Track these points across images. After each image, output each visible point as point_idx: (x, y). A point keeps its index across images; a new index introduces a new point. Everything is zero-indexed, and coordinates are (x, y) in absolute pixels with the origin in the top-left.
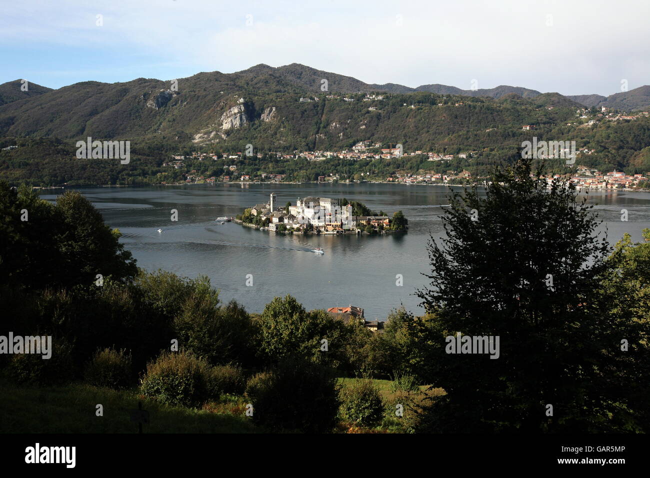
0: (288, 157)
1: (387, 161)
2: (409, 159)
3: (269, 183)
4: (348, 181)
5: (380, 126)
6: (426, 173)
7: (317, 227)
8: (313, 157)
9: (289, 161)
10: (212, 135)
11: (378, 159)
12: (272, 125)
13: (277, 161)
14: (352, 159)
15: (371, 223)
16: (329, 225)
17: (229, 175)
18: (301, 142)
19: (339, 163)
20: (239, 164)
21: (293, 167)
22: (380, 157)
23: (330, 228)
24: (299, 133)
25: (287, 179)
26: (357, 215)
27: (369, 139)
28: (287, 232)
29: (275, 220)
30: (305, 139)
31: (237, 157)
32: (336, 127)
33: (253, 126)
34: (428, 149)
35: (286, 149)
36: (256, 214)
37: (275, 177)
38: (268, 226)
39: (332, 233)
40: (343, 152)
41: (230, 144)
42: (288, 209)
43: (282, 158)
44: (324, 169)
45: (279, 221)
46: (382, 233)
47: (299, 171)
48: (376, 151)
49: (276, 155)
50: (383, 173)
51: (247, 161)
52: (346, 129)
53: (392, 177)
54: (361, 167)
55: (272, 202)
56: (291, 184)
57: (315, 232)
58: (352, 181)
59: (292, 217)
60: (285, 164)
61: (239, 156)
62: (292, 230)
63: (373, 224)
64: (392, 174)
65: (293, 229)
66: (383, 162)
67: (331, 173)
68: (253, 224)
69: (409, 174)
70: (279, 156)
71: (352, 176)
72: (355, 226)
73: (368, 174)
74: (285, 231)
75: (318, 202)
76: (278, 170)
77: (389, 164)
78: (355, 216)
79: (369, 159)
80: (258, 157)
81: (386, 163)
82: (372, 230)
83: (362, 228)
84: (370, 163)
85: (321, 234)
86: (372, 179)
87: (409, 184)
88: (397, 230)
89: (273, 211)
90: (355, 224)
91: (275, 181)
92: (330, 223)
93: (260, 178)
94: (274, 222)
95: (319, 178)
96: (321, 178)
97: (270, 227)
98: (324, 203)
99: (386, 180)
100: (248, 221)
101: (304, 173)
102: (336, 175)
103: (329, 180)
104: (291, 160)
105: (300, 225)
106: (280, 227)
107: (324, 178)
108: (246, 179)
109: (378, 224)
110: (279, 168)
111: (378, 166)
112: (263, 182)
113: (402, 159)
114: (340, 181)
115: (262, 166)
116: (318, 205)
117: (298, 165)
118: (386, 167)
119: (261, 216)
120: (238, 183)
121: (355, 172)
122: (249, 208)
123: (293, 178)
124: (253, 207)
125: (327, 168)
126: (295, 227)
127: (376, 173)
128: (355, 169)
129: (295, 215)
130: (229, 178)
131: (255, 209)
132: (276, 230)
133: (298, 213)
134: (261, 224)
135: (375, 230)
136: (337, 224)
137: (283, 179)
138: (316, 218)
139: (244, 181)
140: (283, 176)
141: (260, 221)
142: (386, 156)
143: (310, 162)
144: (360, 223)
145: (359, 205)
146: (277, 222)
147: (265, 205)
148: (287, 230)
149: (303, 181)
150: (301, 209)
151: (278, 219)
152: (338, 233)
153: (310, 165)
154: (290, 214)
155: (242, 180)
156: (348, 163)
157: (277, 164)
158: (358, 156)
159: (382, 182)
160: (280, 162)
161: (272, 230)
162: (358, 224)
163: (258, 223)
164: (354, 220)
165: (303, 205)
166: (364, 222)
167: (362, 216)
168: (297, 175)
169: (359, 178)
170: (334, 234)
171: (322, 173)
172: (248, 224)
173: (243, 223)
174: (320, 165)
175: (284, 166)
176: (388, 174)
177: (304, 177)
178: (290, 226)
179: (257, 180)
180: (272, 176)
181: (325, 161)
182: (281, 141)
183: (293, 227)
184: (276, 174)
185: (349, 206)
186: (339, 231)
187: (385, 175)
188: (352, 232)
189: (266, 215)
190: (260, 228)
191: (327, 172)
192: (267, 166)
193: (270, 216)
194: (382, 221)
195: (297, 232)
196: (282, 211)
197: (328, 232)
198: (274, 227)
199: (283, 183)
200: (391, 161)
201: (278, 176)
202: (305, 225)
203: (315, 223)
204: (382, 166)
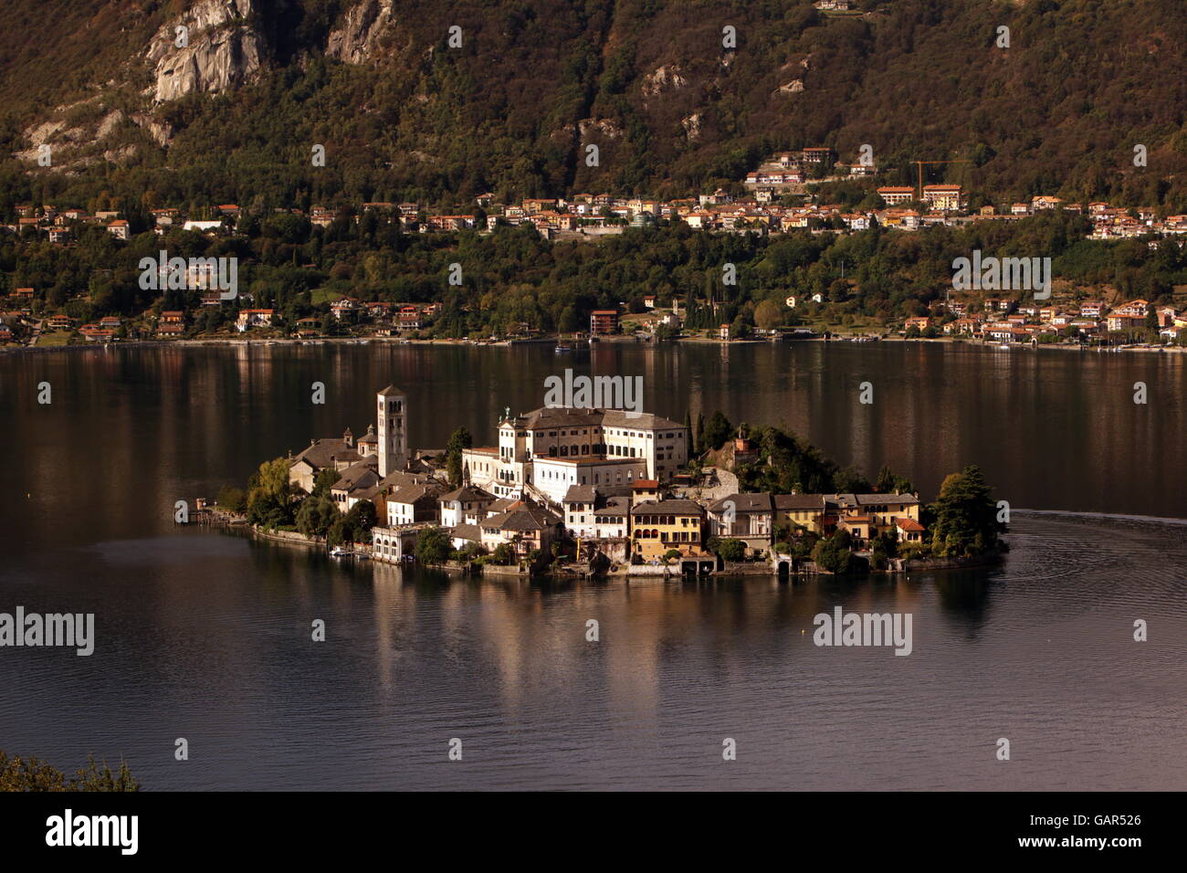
0: (452, 223)
1: (902, 245)
2: (1005, 232)
3: (364, 341)
4: (724, 332)
5: (867, 82)
6: (1081, 298)
7: (591, 545)
8: (566, 225)
10: (107, 127)
11: (864, 232)
12: (376, 78)
13: (402, 244)
14: (743, 232)
15: (841, 524)
16: (646, 534)
17: (181, 308)
18: (508, 154)
19: (683, 248)
20: (230, 256)
22: (873, 222)
23: (652, 548)
24: (500, 113)
25: (445, 324)
26: (777, 491)
27: (820, 140)
28: (452, 566)
29: (400, 512)
30: (528, 140)
31: (217, 224)
32: (667, 87)
33: (289, 85)
34: (1087, 188)
35: (440, 187)
36: (309, 486)
37: (389, 317)
38: (368, 541)
39: (660, 570)
40: (703, 199)
41: (186, 167)
42: (458, 460)
43: (422, 230)
44: (615, 275)
45: (419, 517)
46: (889, 571)
47: (500, 285)
48: (854, 197)
49: (396, 214)
50: (886, 295)
51: (263, 244)
52: (717, 97)
53: (924, 313)
54: (784, 267)
55: (382, 430)
56: (467, 346)
57: (584, 568)
58: (742, 334)
59: (477, 500)
60: (438, 253)
61: (230, 221)
62: (478, 559)
63: (850, 528)
64: (928, 301)
65: (482, 551)
66: (884, 248)
67: (648, 294)
68: (296, 531)
69: (1001, 299)
70: (407, 219)
71: (743, 309)
72: (767, 539)
73: (819, 300)
74: (445, 563)
75: (596, 427)
76: (405, 284)
77: (911, 256)
78: (768, 493)
79: (821, 232)
80: (315, 222)
81: (900, 249)
82: (843, 559)
83: (799, 546)
84: (825, 248)
85: (609, 577)
86: (836, 324)
87: (1004, 347)
88: (957, 555)
89: (389, 471)
90: (764, 531)
91: (393, 334)
92: (651, 527)
93: (323, 319)
94: (394, 523)
95: (594, 318)
96: (603, 319)
97: (375, 544)
98: (622, 433)
99: (902, 326)
100: (276, 516)
101: (525, 298)
102: (671, 306)
103: (640, 328)
104: (467, 237)
105: (515, 533)
106: (424, 546)
107: (617, 321)
108: (261, 325)
109: (869, 529)
110: (409, 275)
111: (861, 262)
112: (338, 340)
113: (972, 231)
114: (692, 331)
115: (333, 263)
116: (594, 443)
117: (496, 258)
118: (899, 268)
119: (334, 492)
120: (225, 341)
121: (758, 293)
122: (281, 458)
123: (473, 320)
124: (295, 453)
125: (628, 274)
126: (493, 544)
127: (853, 296)
128: (757, 277)
129: (488, 490)
130: (183, 321)
131: (305, 460)
132: (403, 558)
133: (504, 481)
134: (331, 529)
135: (859, 554)
136: (685, 530)
137: (430, 324)
138: (586, 503)
139: (249, 337)
140: (427, 310)
141: (328, 519)
142: (896, 219)
143: (552, 246)
144: (788, 527)
145: (783, 441)
146: (407, 522)
147: (351, 443)
148: (453, 559)
149: (521, 334)
150: (517, 461)
151: (412, 506)
152: (689, 571)
153: (553, 261)
154: (469, 482)
155: (242, 328)
156: (725, 249)
157: (400, 255)
158: (771, 216)
159: (880, 337)
160: (414, 245)
161: (387, 557)
162: (782, 530)
163: (321, 526)
164: (760, 513)
165: (529, 443)
166: (806, 518)
167: (798, 492)
168: (493, 308)
169: (778, 319)
170: (672, 575)
171: (604, 294)
172: (276, 532)
173: (253, 524)
174: (599, 260)
175: (434, 264)
176: (909, 301)
177: (527, 313)
178: (466, 541)
179: (307, 332)
180: (375, 310)
181: (621, 240)
182: (419, 153)
183: (483, 542)
184: (399, 302)
185: (740, 445)
186: (695, 563)
187: (894, 305)
188: (753, 569)
189: (358, 491)
190: (331, 549)
191: (629, 291)
192: (355, 264)
193: (377, 494)
194: (888, 516)
195: (498, 568)
196: (431, 470)
197: (644, 567)
198: (394, 544)
199: (428, 342)
200: (921, 239)
201: (406, 311)
202: (538, 532)
203: (583, 525)
204: (882, 265)
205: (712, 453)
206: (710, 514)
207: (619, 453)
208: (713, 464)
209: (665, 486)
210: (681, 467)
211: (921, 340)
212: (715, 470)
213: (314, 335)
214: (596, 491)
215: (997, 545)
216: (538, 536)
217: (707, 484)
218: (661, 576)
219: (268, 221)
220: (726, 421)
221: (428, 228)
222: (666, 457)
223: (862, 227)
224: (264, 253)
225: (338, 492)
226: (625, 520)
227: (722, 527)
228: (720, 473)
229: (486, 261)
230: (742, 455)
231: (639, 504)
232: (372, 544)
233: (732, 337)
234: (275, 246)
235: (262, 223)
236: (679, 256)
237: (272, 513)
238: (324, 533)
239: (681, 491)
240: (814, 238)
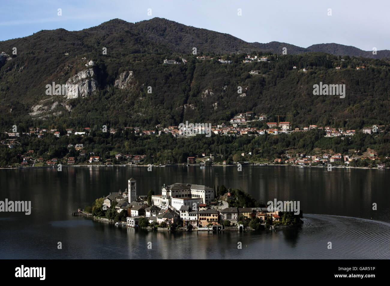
0: (149, 133)
2: (302, 135)
3: (124, 165)
4: (224, 163)
5: (264, 94)
6: (323, 153)
7: (188, 222)
9: (150, 138)
10: (54, 106)
11: (263, 135)
12: (128, 93)
13: (135, 138)
14: (229, 135)
15: (257, 216)
16: (203, 219)
17: (74, 156)
18: (165, 113)
19: (213, 140)
20: (87, 142)
21: (155, 145)
22: (266, 132)
23: (204, 223)
24: (162, 102)
25: (147, 161)
26: (239, 207)
27: (251, 110)
28: (149, 228)
29: (134, 213)
30: (170, 110)
31: (84, 133)
32: (208, 95)
33: (104, 95)
34: (324, 123)
35: (146, 123)
36: (109, 205)
37: (131, 159)
38: (126, 221)
39: (207, 229)
40: (218, 126)
41: (76, 117)
42: (151, 198)
43: (141, 135)
44: (194, 147)
45: (139, 214)
46: (270, 229)
47: (162, 150)
48: (260, 125)
49: (134, 130)
50: (269, 153)
51: (97, 139)
52: (222, 98)
53: (279, 158)
54: (241, 145)
55: (129, 190)
57: (186, 228)
58: (229, 163)
59: (156, 209)
60: (145, 141)
62: (156, 226)
63: (259, 217)
64: (281, 154)
65: (157, 224)
66: (269, 139)
67: (203, 152)
68: (106, 218)
69: (301, 154)
70: (137, 132)
71: (230, 156)
72: (236, 220)
73: (251, 154)
74: (147, 227)
75: (189, 189)
76: (136, 150)
77: (276, 142)
78: (237, 207)
79: (251, 135)
80: (111, 133)
81: (273, 140)
82: (258, 225)
83: (245, 222)
84: (252, 140)
85: (193, 231)
86: (255, 161)
87: (302, 167)
88: (289, 224)
89: (131, 201)
90: (236, 218)
91: (133, 163)
92: (204, 217)
93: (113, 159)
94: (133, 216)
95: (188, 159)
96: (191, 159)
97: (128, 222)
98: (196, 191)
99: (273, 161)
100: (100, 214)
101: (169, 154)
102: (210, 156)
103: (201, 162)
104: (153, 137)
105: (166, 219)
106: (141, 222)
107: (195, 160)
108: (96, 161)
109: (265, 217)
110: (137, 147)
111: (262, 143)
112: (117, 165)
113: (293, 135)
114: (215, 163)
115: (116, 144)
116: (188, 194)
117: (161, 143)
118: (273, 145)
119: (116, 207)
120: (86, 165)
121: (234, 152)
122: (101, 198)
123: (155, 160)
124: (105, 196)
125: (198, 147)
126: (160, 222)
127: (260, 153)
128: (233, 148)
129: (159, 207)
130: (74, 160)
131: (108, 198)
132: (135, 226)
133: (163, 204)
134: (115, 217)
135: (262, 224)
136: (214, 218)
137: (143, 161)
138: (186, 210)
139: (93, 164)
140: (142, 157)
141: (114, 215)
142: (272, 131)
143: (177, 139)
144: (242, 217)
145: (241, 193)
146: (136, 216)
147: (121, 194)
148: (149, 226)
149: (168, 163)
150: (167, 199)
151: (138, 211)
152: (215, 229)
153: (177, 143)
154: (153, 205)
155: (91, 162)
156: (225, 140)
157: (134, 142)
158: (237, 131)
159: (268, 164)
160: (138, 139)
161: (131, 225)
162: (241, 218)
163: (112, 217)
164: (234, 213)
165: (170, 194)
166: (247, 214)
167: (245, 207)
168: (160, 156)
169: (239, 159)
170: (210, 230)
171: (191, 152)
172: (100, 218)
173: (93, 216)
174: (190, 143)
175: (144, 144)
176: (275, 154)
177: (170, 158)
178: (153, 221)
179: (109, 163)
180: (128, 157)
181: (196, 137)
182: (140, 113)
183: (157, 221)
184: (134, 155)
185: (229, 194)
186: (216, 227)
187: (272, 155)
188: (233, 228)
189: (123, 207)
190: (115, 223)
191: (198, 152)
192: (122, 144)
193: (128, 208)
194: (270, 214)
195: (162, 228)
196: (143, 201)
197: (202, 228)
198: (133, 222)
199: (142, 166)
200: (279, 137)
201: (136, 157)
202: (173, 219)
203: (185, 216)
204: (268, 144)
205: (221, 197)
206: (220, 213)
207: (195, 197)
208: (221, 199)
209: (208, 206)
210: (212, 200)
211: (279, 165)
212: (222, 201)
213: (111, 164)
214: (189, 207)
215: (300, 221)
216: (173, 220)
217: (220, 205)
218: (207, 230)
219: (98, 132)
220: (225, 188)
221: (142, 134)
222: (208, 197)
223: (262, 134)
224: (97, 141)
225: (117, 207)
226: (197, 215)
227: (224, 217)
228: (223, 202)
229: (158, 143)
230: (229, 197)
231: (201, 211)
232: (127, 222)
233: (226, 164)
234: (100, 139)
235: (96, 133)
236: (212, 142)
237: (99, 213)
238: (113, 219)
239: (212, 207)
240: (249, 137)
